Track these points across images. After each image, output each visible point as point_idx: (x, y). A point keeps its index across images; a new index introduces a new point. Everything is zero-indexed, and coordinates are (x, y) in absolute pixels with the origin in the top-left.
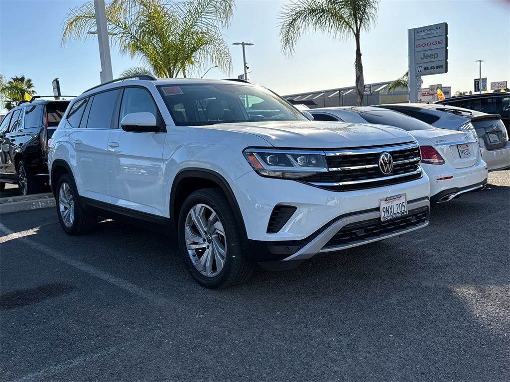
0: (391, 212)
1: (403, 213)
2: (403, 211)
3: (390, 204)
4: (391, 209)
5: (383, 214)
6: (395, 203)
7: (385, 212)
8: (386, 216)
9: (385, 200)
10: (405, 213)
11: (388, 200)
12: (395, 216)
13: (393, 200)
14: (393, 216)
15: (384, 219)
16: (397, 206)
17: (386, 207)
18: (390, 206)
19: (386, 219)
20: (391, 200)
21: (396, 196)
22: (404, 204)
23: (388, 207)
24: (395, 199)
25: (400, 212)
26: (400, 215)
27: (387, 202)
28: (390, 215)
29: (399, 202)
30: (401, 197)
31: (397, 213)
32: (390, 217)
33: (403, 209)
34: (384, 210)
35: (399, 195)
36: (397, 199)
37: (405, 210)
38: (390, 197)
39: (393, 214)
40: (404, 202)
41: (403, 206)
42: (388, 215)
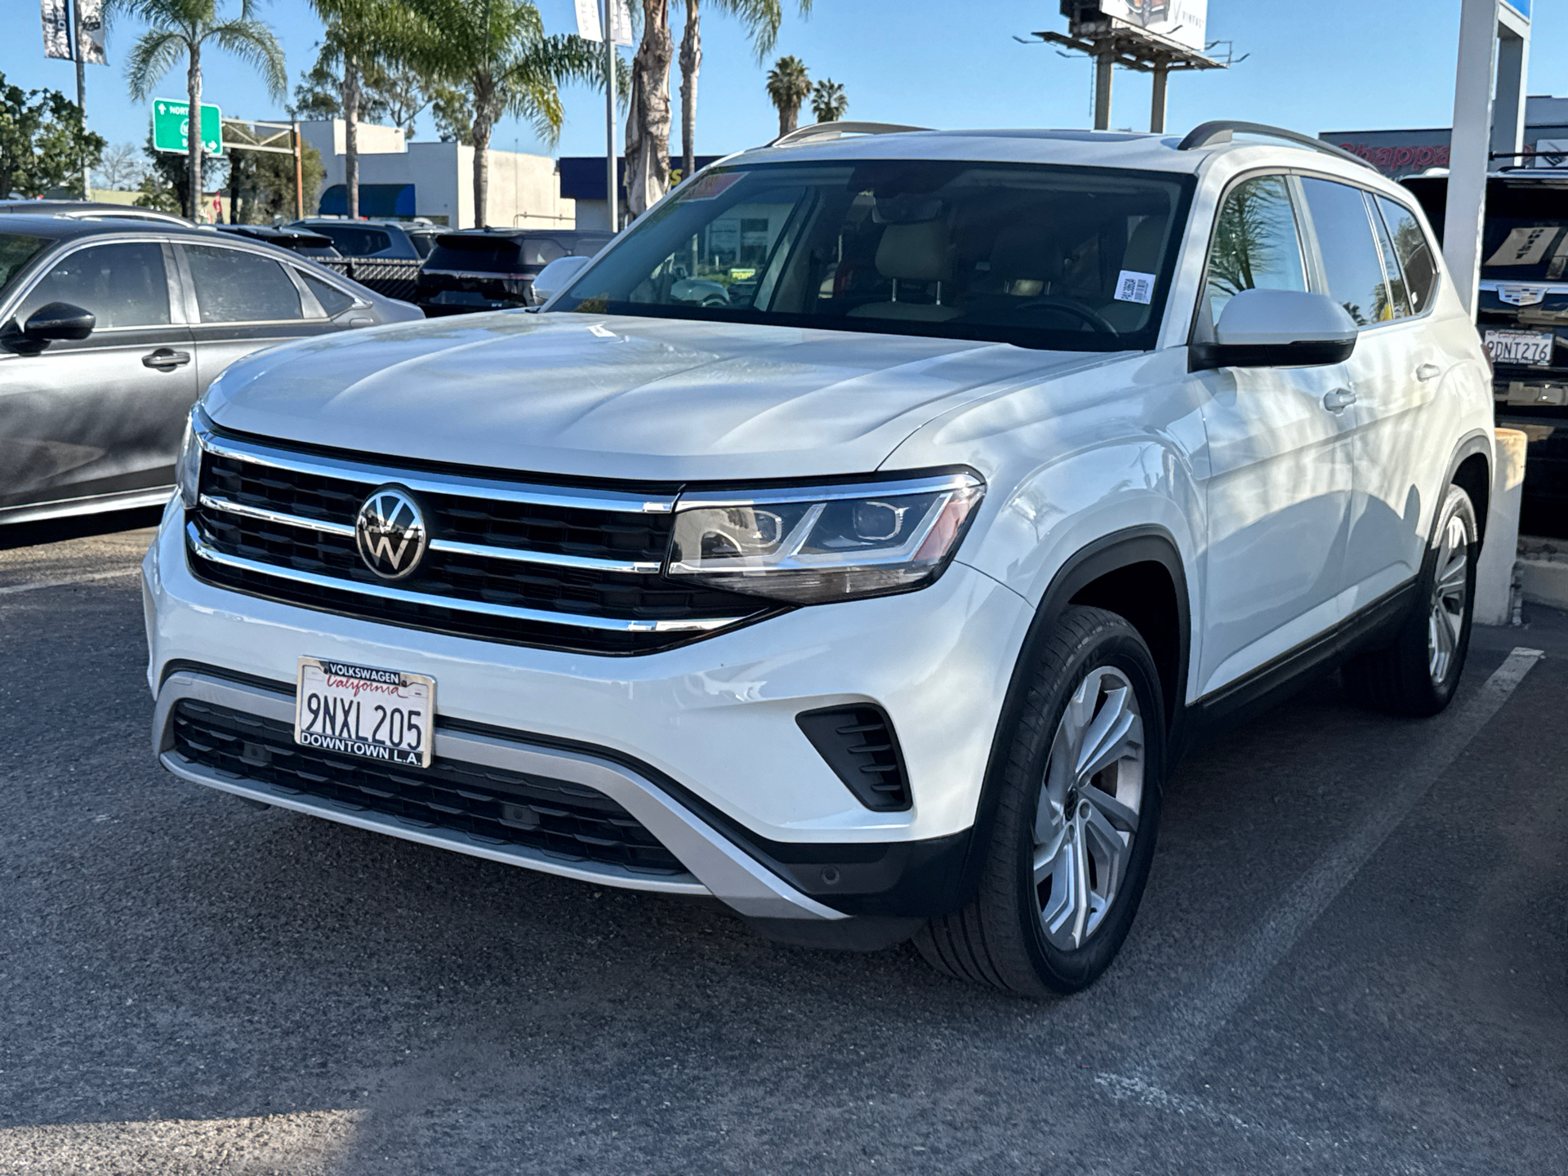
0: (345, 724)
1: (404, 755)
2: (404, 746)
3: (347, 694)
4: (346, 713)
5: (306, 718)
6: (370, 698)
7: (316, 713)
8: (318, 728)
9: (328, 667)
10: (412, 758)
11: (336, 673)
12: (359, 748)
13: (362, 682)
14: (350, 743)
15: (306, 738)
16: (380, 713)
17: (326, 699)
18: (342, 700)
19: (316, 740)
20: (352, 680)
21: (377, 672)
22: (415, 720)
23: (335, 699)
24: (375, 684)
25: (388, 743)
26: (387, 756)
27: (333, 679)
28: (337, 733)
29: (390, 702)
30: (404, 684)
31: (370, 740)
32: (338, 742)
33: (410, 737)
34: (314, 706)
35: (395, 674)
36: (385, 686)
37: (414, 744)
38: (348, 666)
39: (354, 736)
40: (418, 714)
41: (411, 727)
42: (329, 731)
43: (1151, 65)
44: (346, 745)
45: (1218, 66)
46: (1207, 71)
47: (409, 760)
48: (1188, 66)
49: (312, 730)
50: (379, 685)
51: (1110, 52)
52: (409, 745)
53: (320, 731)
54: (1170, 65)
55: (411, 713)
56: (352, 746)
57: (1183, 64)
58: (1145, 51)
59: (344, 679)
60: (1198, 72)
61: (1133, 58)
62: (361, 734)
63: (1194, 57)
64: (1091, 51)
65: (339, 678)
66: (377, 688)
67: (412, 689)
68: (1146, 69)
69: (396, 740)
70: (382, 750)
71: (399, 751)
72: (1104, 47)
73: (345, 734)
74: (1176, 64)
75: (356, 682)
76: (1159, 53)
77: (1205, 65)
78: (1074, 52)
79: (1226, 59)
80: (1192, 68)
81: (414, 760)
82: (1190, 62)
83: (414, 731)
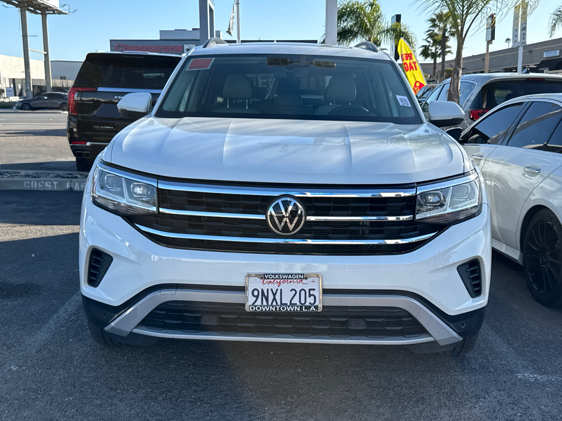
0: (274, 299)
1: (308, 308)
2: (307, 304)
3: (273, 287)
4: (274, 295)
5: (252, 300)
6: (286, 287)
7: (257, 297)
8: (259, 303)
9: (263, 277)
10: (313, 308)
11: (268, 278)
12: (283, 308)
13: (282, 280)
14: (278, 307)
15: (252, 308)
16: (294, 292)
17: (262, 290)
18: (272, 290)
19: (259, 308)
20: (276, 280)
21: (292, 275)
22: (312, 292)
23: (268, 290)
24: (289, 280)
25: (298, 304)
26: (299, 310)
27: (265, 281)
28: (270, 303)
29: (298, 287)
30: (306, 278)
31: (289, 304)
32: (271, 307)
33: (310, 300)
34: (256, 293)
35: (301, 275)
36: (295, 280)
37: (312, 302)
38: (275, 275)
39: (279, 304)
40: (314, 290)
41: (310, 295)
42: (265, 303)
43: (40, 12)
44: (276, 308)
45: (66, 14)
46: (61, 15)
47: (311, 309)
48: (54, 13)
49: (255, 304)
50: (292, 280)
51: (25, 6)
52: (310, 303)
53: (260, 304)
54: (47, 12)
55: (310, 290)
56: (280, 308)
57: (52, 12)
58: (38, 7)
59: (272, 281)
60: (57, 15)
61: (33, 9)
62: (283, 302)
63: (57, 10)
64: (17, 6)
65: (269, 280)
66: (291, 282)
67: (310, 280)
68: (38, 13)
69: (303, 302)
70: (296, 307)
71: (305, 307)
72: (22, 4)
73: (274, 303)
74: (49, 12)
75: (279, 281)
76: (44, 8)
77: (60, 13)
78: (10, 5)
79: (68, 11)
80: (56, 14)
81: (314, 309)
82: (55, 11)
83: (312, 297)
